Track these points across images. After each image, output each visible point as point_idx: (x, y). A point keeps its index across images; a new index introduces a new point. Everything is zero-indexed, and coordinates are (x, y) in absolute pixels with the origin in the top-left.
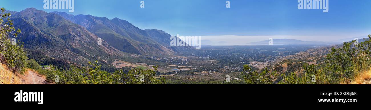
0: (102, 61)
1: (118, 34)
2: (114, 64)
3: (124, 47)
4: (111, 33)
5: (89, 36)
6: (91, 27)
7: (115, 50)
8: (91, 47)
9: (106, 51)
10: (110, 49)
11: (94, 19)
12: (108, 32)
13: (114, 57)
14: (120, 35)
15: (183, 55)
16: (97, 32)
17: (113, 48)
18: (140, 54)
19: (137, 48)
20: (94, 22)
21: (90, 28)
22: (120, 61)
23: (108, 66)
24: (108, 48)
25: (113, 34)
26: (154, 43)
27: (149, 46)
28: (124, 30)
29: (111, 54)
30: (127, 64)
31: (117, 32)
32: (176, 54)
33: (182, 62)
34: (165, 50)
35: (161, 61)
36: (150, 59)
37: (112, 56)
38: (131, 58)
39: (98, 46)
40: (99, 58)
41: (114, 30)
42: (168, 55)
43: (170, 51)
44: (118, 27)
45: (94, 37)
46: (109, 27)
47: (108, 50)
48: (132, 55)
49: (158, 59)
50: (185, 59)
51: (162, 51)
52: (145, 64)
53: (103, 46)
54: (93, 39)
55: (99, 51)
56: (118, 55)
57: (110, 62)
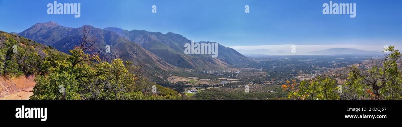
0: (158, 78)
1: (172, 49)
2: (168, 79)
3: (179, 62)
4: (166, 48)
5: (145, 53)
6: (146, 43)
7: (169, 66)
8: (147, 65)
9: (161, 68)
10: (165, 66)
11: (148, 35)
12: (163, 48)
13: (169, 73)
14: (174, 50)
15: (236, 67)
16: (152, 48)
17: (168, 64)
18: (192, 68)
19: (191, 63)
20: (149, 37)
21: (144, 43)
22: (174, 76)
23: (164, 82)
24: (163, 64)
25: (167, 50)
26: (208, 57)
27: (202, 60)
28: (178, 44)
29: (166, 70)
30: (180, 79)
31: (171, 47)
32: (229, 67)
33: (232, 75)
34: (218, 63)
35: (212, 74)
36: (202, 73)
37: (166, 72)
38: (185, 73)
39: (154, 63)
40: (156, 74)
41: (168, 45)
42: (221, 68)
43: (223, 64)
44: (172, 41)
45: (149, 54)
46: (163, 42)
47: (164, 66)
48: (186, 70)
49: (210, 73)
50: (237, 71)
51: (215, 64)
52: (197, 78)
53: (158, 62)
54: (149, 56)
55: (156, 68)
56: (173, 71)
57: (166, 78)
